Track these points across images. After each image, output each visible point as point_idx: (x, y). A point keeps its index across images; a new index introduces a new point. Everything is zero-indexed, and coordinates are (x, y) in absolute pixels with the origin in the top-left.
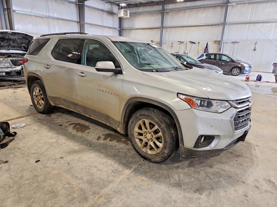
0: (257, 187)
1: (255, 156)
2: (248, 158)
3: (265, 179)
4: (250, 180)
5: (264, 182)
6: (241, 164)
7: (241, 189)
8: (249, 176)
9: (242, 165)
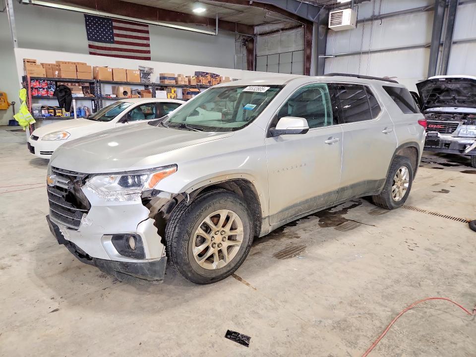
0: (14, 256)
1: (42, 287)
2: (49, 277)
3: (9, 268)
4: (26, 257)
5: (9, 263)
6: (51, 264)
7: (29, 245)
8: (30, 259)
9: (49, 264)
